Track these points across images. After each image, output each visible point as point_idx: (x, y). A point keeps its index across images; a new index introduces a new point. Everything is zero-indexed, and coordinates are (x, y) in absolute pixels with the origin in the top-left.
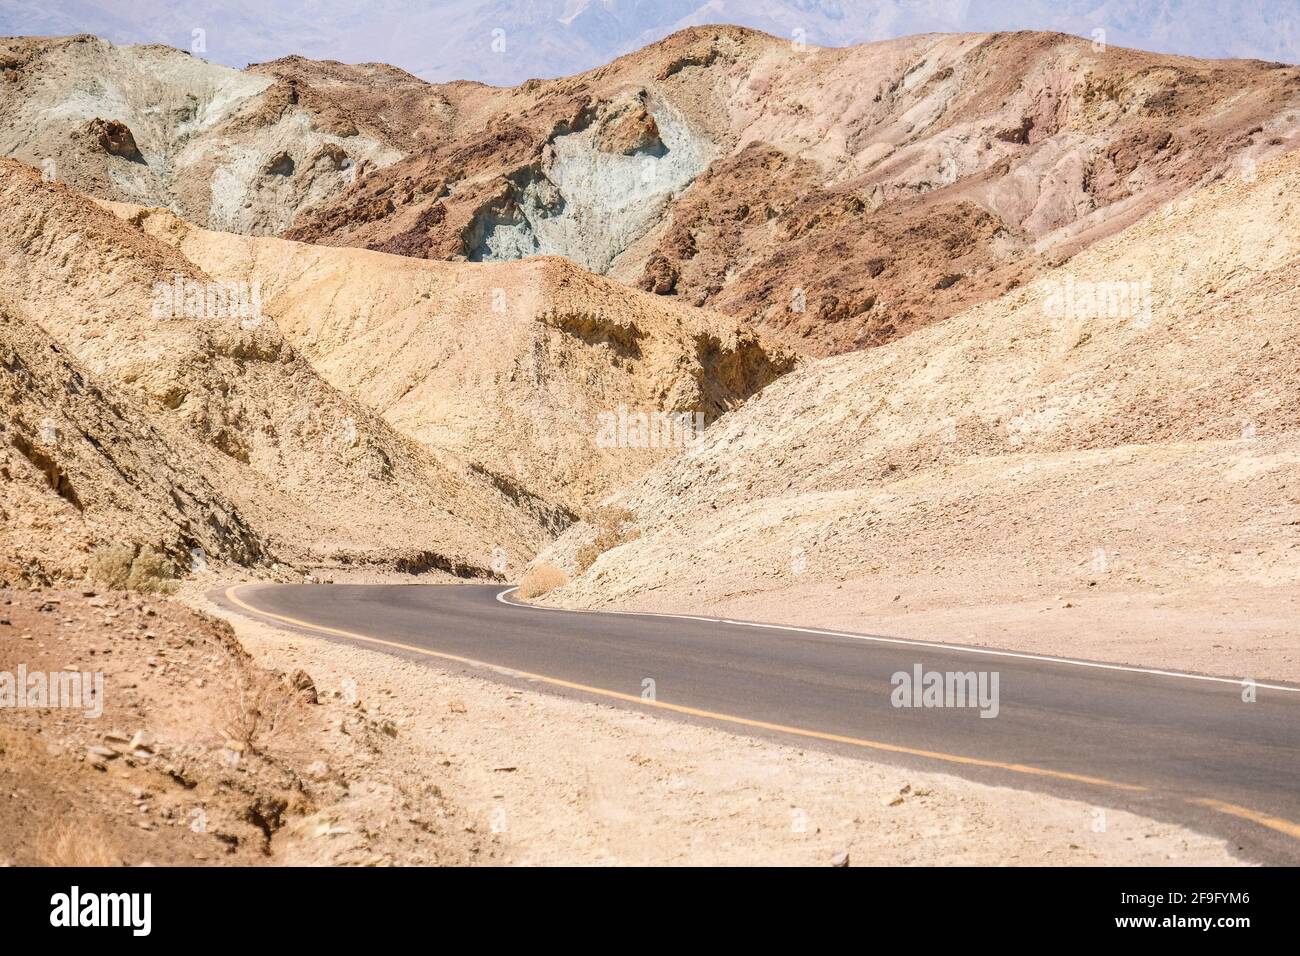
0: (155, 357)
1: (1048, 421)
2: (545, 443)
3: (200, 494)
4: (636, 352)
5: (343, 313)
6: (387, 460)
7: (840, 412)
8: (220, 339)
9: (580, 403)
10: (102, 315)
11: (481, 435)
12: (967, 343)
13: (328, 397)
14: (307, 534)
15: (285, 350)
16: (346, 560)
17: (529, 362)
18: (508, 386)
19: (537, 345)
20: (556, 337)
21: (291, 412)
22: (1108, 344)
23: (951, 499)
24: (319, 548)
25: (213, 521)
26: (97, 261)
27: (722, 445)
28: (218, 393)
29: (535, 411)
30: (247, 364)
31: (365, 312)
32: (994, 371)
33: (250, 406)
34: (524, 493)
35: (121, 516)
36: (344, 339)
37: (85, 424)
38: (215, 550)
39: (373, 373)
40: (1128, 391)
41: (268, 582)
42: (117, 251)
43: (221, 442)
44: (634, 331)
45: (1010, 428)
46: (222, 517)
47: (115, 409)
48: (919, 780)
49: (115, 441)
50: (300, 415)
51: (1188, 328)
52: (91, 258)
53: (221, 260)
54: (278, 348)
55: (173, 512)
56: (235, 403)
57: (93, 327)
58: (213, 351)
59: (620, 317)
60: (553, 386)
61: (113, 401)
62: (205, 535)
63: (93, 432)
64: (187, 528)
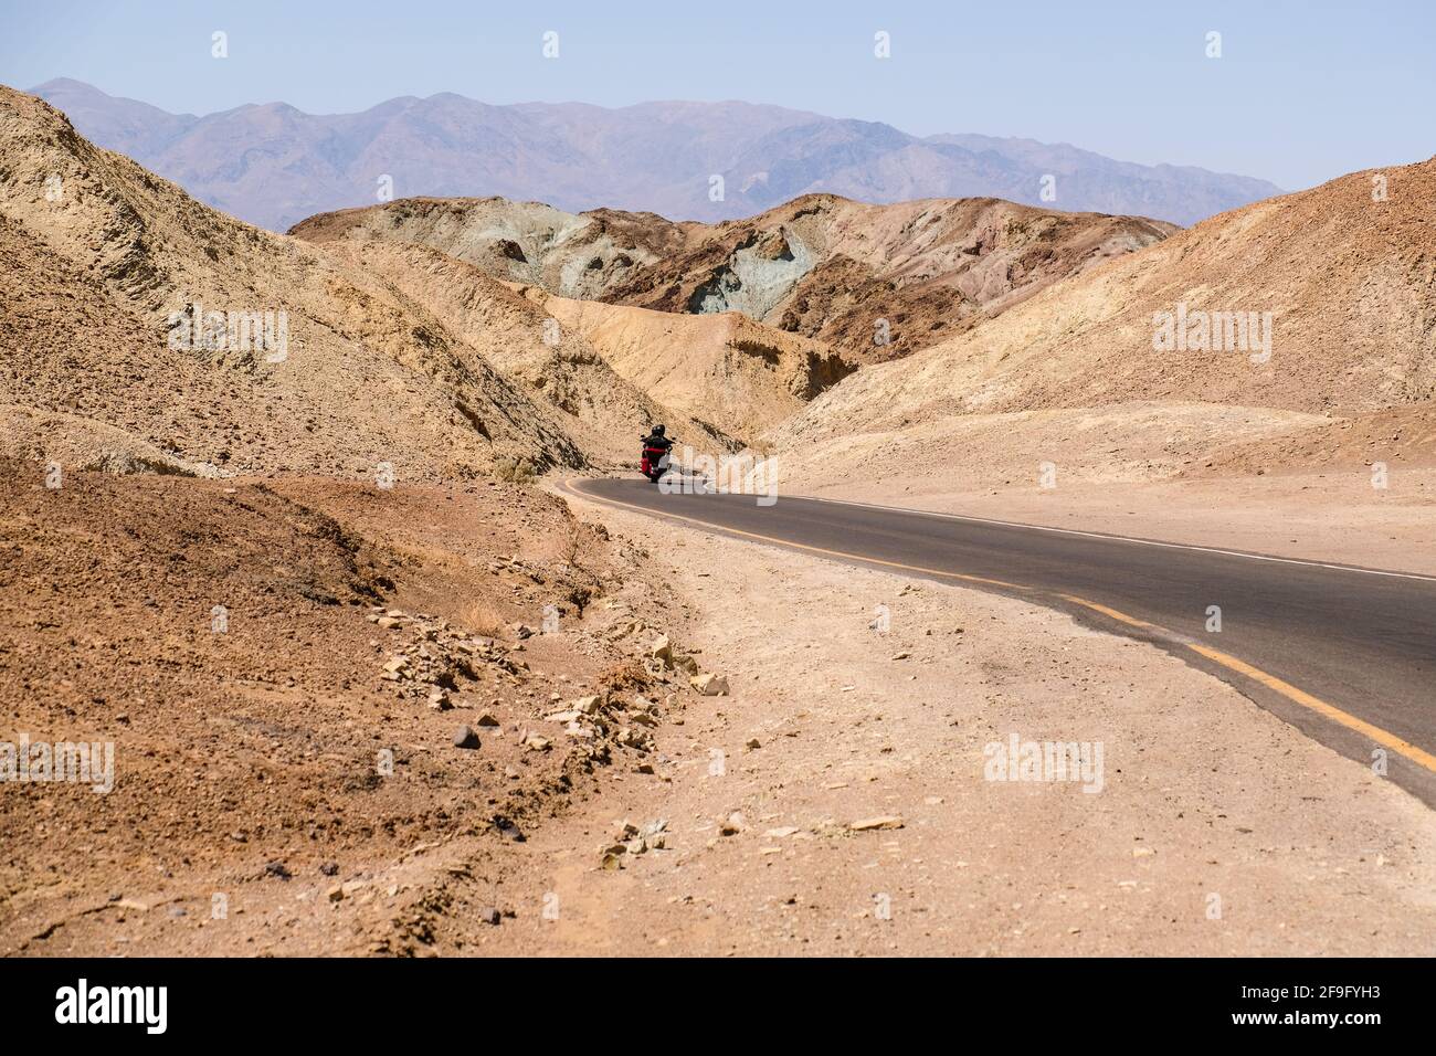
0: (531, 362)
1: (987, 398)
2: (730, 407)
3: (552, 432)
4: (777, 361)
5: (627, 340)
6: (649, 416)
7: (880, 393)
8: (564, 353)
9: (748, 387)
10: (503, 340)
11: (697, 403)
12: (946, 358)
13: (619, 383)
14: (607, 453)
15: (597, 359)
16: (627, 466)
17: (722, 365)
18: (710, 377)
19: (726, 357)
20: (736, 353)
21: (600, 391)
22: (1020, 359)
23: (937, 437)
24: (613, 460)
25: (559, 446)
26: (501, 313)
27: (820, 408)
28: (563, 380)
29: (726, 392)
30: (578, 366)
31: (638, 339)
32: (959, 372)
33: (579, 387)
34: (719, 433)
35: (512, 443)
36: (628, 353)
37: (494, 396)
38: (560, 461)
39: (642, 371)
40: (1028, 383)
41: (587, 477)
42: (511, 308)
43: (564, 406)
44: (776, 350)
45: (967, 402)
46: (563, 444)
47: (509, 389)
48: (915, 583)
49: (510, 404)
50: (604, 392)
51: (1059, 351)
52: (498, 310)
53: (566, 312)
54: (594, 358)
55: (539, 441)
56: (571, 386)
57: (499, 346)
58: (560, 359)
59: (769, 343)
60: (734, 378)
61: (508, 384)
62: (555, 454)
63: (497, 400)
64: (546, 449)
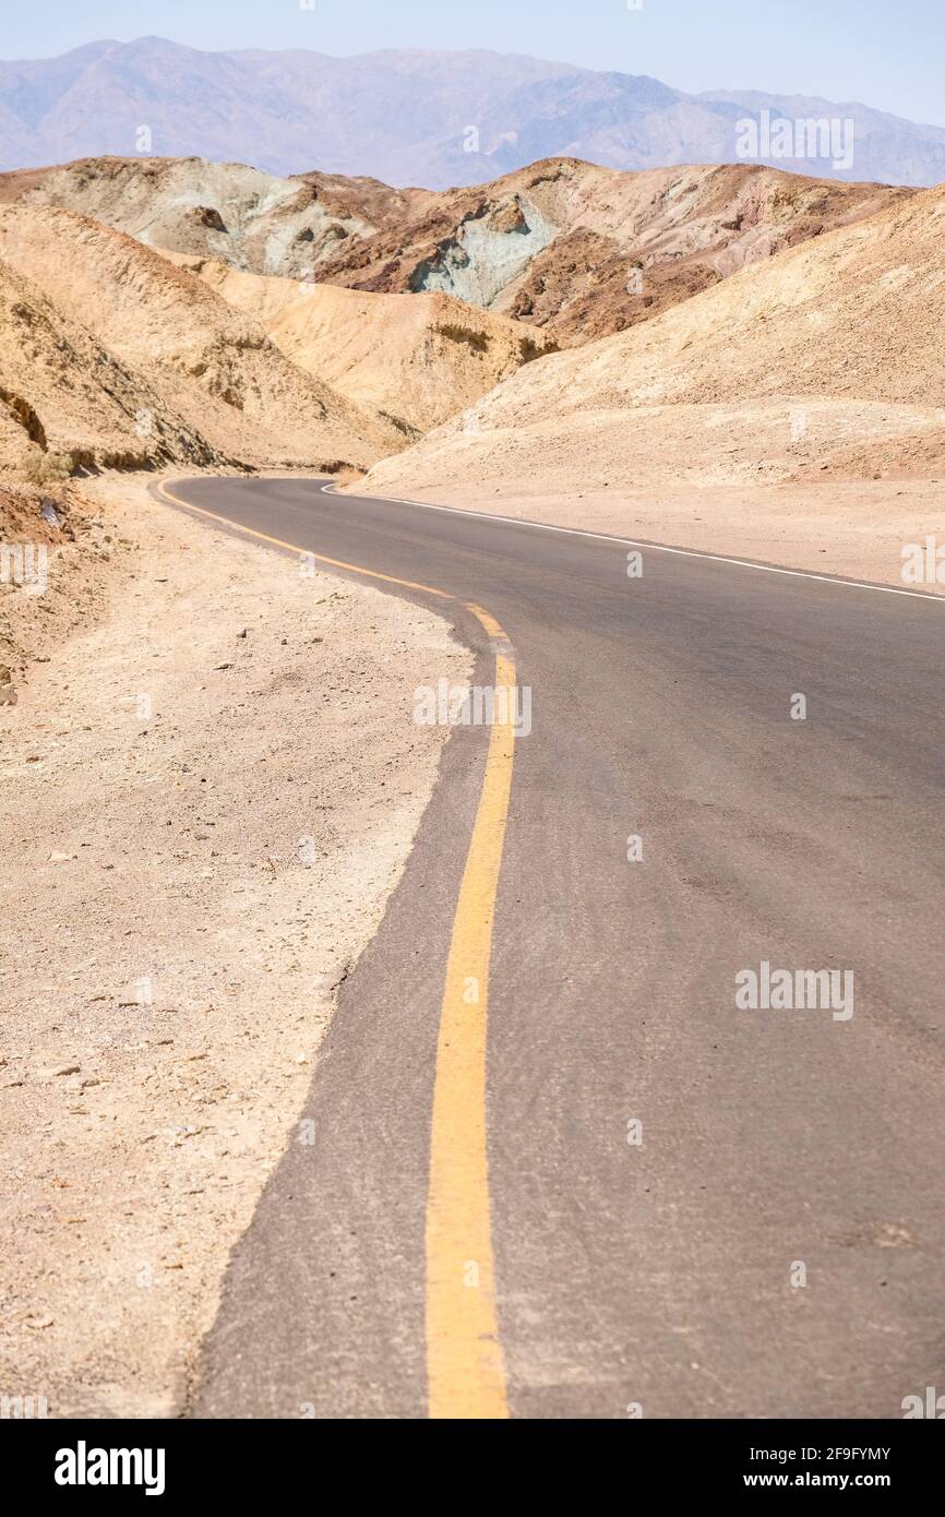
0: (190, 345)
1: (655, 391)
2: (429, 400)
3: (174, 424)
4: (484, 348)
5: (316, 322)
6: (323, 408)
7: (552, 384)
8: (228, 336)
9: (451, 377)
10: (160, 320)
11: (392, 394)
12: (623, 346)
13: (290, 371)
14: (268, 449)
15: (266, 343)
16: (289, 465)
17: (422, 352)
18: (407, 365)
19: (427, 343)
20: (438, 338)
21: (269, 378)
22: (698, 347)
24: (274, 458)
25: (182, 439)
26: (158, 288)
27: (488, 403)
28: (227, 367)
29: (424, 381)
30: (244, 350)
31: (328, 322)
32: (635, 362)
33: (245, 375)
34: (410, 428)
35: (121, 436)
36: (316, 337)
37: (105, 383)
38: (181, 456)
39: (332, 357)
41: (213, 475)
42: (170, 283)
43: (227, 397)
44: (484, 335)
45: (633, 395)
46: (188, 438)
47: (126, 375)
49: (124, 392)
50: (273, 381)
52: (155, 287)
53: (248, 289)
54: (262, 342)
55: (156, 434)
56: (236, 373)
57: (155, 328)
58: (224, 342)
59: (476, 328)
60: (435, 366)
61: (125, 370)
62: (176, 449)
63: (110, 387)
64: (164, 443)
